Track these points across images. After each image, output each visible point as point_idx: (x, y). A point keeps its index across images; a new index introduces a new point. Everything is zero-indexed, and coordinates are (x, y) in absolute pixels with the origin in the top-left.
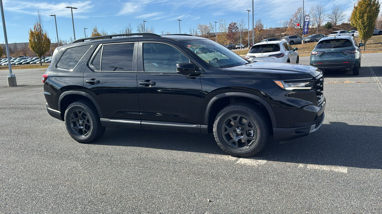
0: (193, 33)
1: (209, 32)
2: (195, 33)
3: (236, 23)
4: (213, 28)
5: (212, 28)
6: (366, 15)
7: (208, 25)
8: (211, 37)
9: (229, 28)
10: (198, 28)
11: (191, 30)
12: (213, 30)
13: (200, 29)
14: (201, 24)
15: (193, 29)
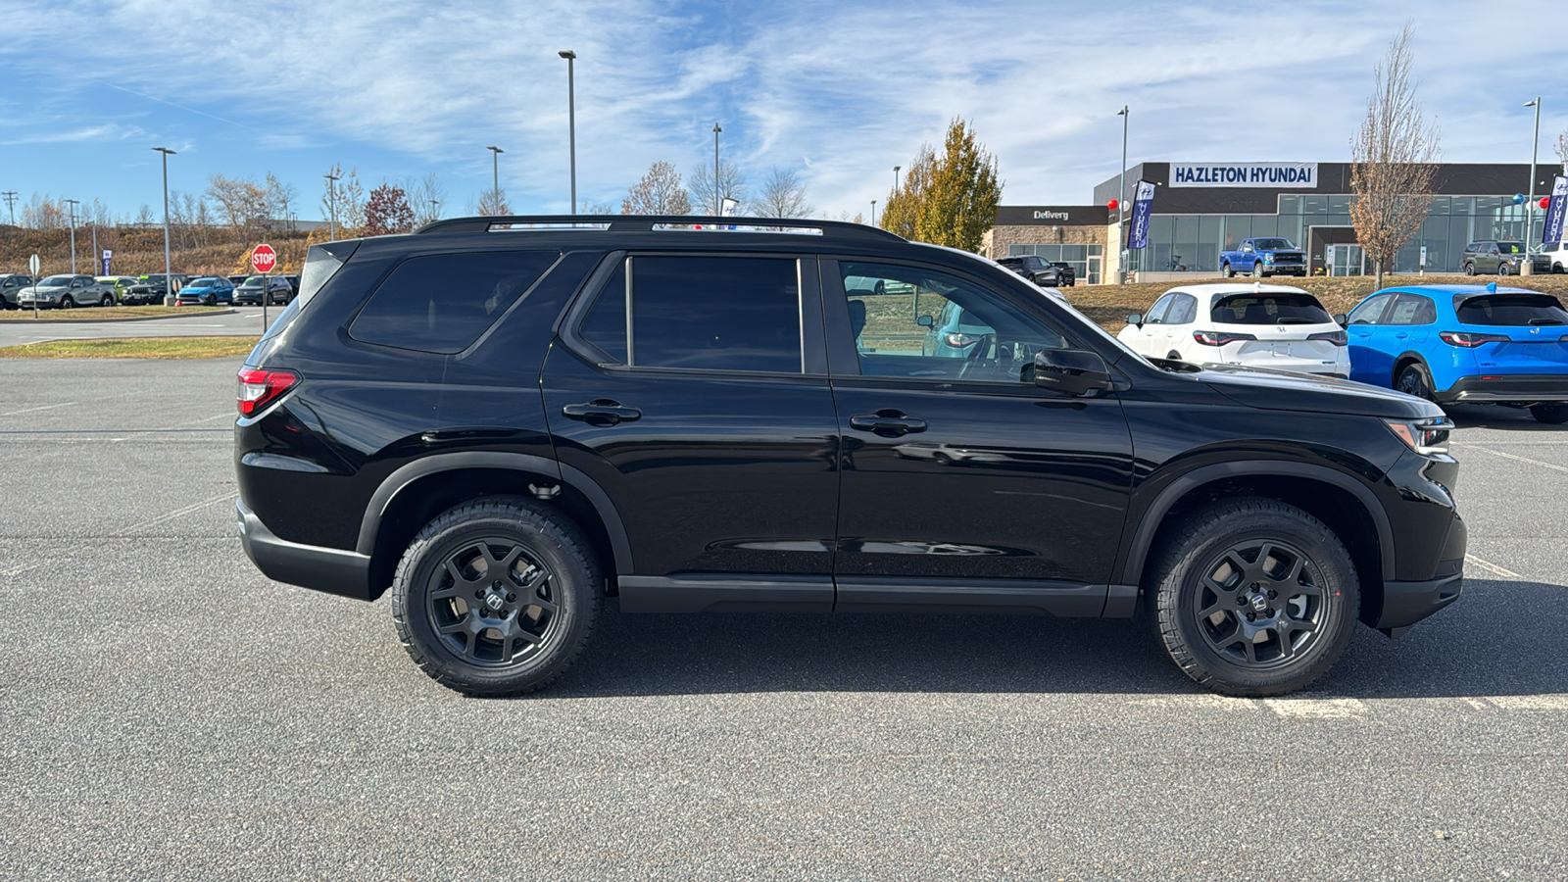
0: (186, 215)
1: (268, 213)
2: (196, 212)
3: (402, 191)
4: (284, 201)
5: (281, 198)
6: (959, 219)
7: (261, 185)
8: (274, 238)
9: (373, 207)
10: (214, 194)
11: (176, 199)
12: (286, 207)
13: (223, 200)
14: (228, 179)
15: (186, 197)
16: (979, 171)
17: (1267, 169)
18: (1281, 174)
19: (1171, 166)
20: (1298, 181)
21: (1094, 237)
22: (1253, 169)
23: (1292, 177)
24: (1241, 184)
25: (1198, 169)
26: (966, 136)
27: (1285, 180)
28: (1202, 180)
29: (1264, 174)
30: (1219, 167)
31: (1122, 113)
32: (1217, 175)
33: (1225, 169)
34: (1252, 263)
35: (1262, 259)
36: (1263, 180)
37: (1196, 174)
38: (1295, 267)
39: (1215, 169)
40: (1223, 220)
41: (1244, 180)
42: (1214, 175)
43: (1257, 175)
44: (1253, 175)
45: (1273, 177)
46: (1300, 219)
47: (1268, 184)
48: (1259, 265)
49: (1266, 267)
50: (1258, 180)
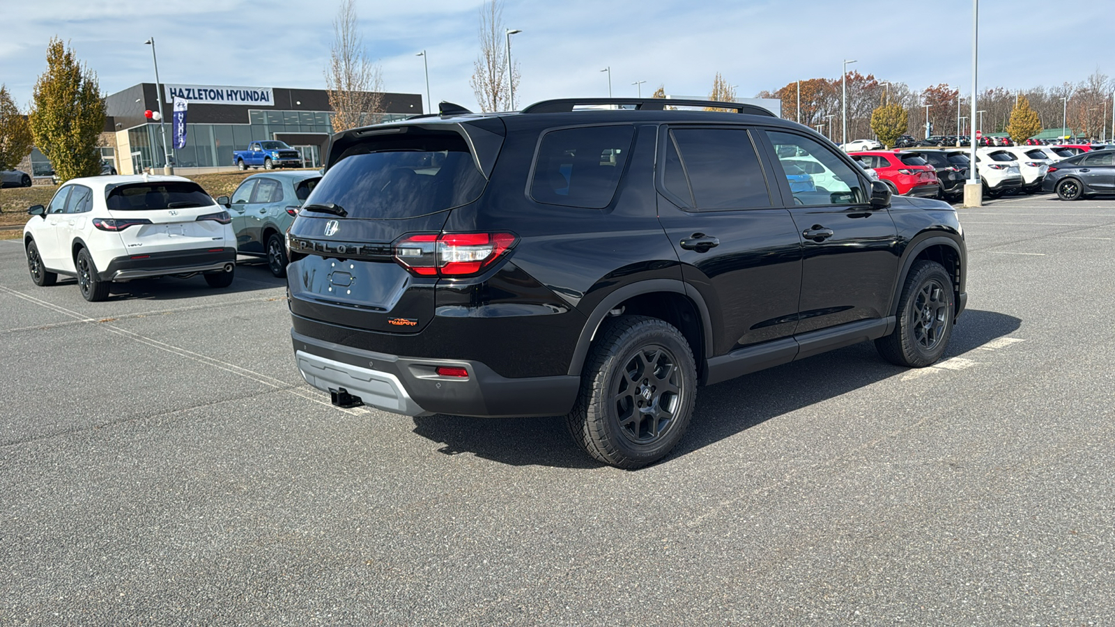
16: (82, 82)
17: (237, 91)
18: (249, 95)
19: (165, 86)
20: (261, 100)
21: (105, 141)
22: (227, 91)
23: (256, 97)
24: (220, 102)
25: (186, 90)
26: (65, 53)
27: (252, 100)
28: (191, 98)
29: (236, 94)
30: (202, 89)
31: (149, 43)
32: (201, 94)
33: (207, 90)
34: (263, 159)
35: (270, 156)
36: (236, 99)
37: (185, 93)
38: (294, 162)
39: (199, 90)
40: (211, 128)
41: (223, 99)
42: (200, 94)
43: (231, 95)
44: (228, 95)
45: (243, 97)
46: (266, 129)
47: (239, 102)
48: (268, 160)
49: (274, 161)
50: (232, 99)
